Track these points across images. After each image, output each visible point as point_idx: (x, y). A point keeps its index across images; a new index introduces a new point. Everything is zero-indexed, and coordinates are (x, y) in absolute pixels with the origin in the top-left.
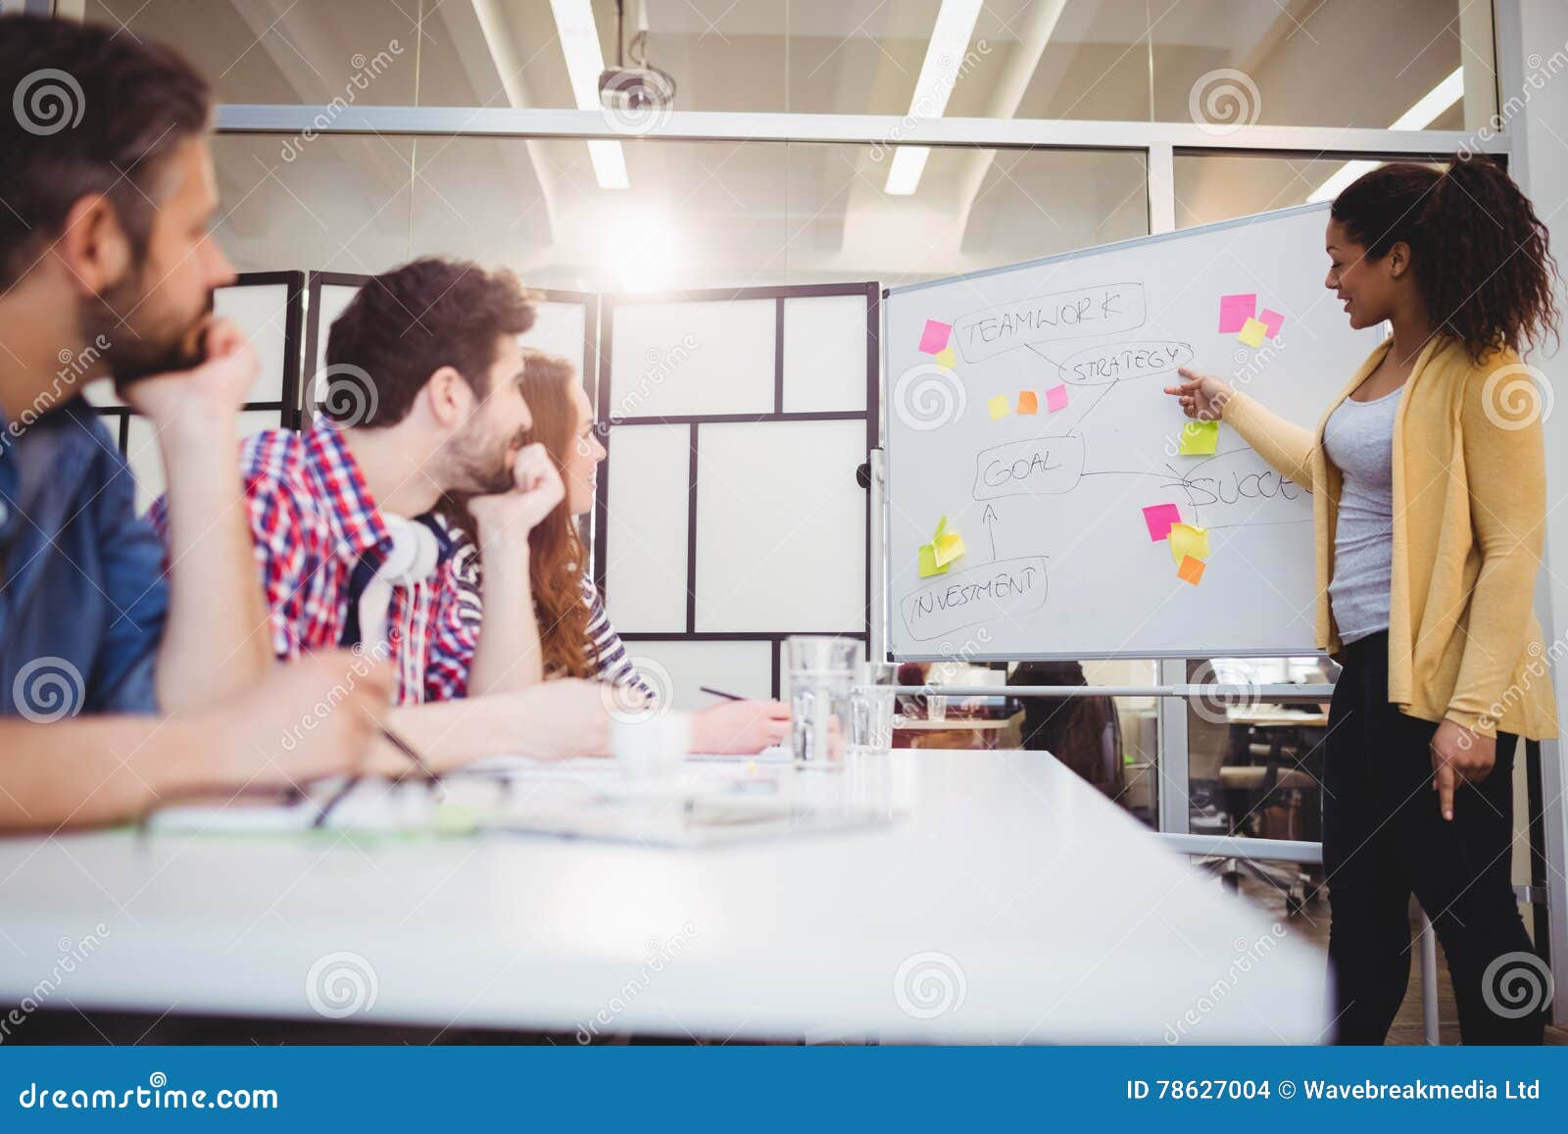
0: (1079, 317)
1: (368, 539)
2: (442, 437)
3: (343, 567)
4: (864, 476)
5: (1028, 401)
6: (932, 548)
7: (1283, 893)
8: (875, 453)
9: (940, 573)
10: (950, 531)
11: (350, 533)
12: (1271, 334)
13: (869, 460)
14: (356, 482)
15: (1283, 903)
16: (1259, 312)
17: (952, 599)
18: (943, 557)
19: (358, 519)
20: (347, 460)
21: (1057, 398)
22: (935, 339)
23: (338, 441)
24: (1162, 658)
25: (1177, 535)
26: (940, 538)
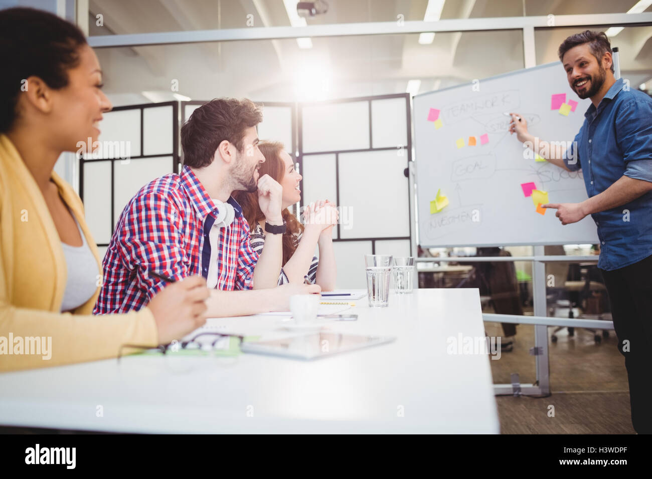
0: (492, 105)
1: (208, 211)
2: (227, 167)
3: (201, 222)
4: (407, 173)
5: (473, 141)
6: (435, 202)
7: (592, 334)
8: (411, 163)
9: (439, 212)
10: (442, 196)
11: (201, 209)
12: (573, 110)
13: (408, 166)
14: (201, 189)
15: (593, 338)
16: (567, 100)
17: (444, 222)
18: (440, 206)
19: (204, 203)
20: (196, 182)
21: (485, 139)
22: (434, 115)
23: (192, 175)
24: (534, 245)
25: (535, 194)
26: (438, 198)
